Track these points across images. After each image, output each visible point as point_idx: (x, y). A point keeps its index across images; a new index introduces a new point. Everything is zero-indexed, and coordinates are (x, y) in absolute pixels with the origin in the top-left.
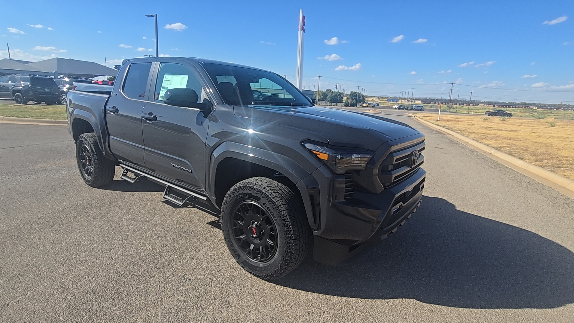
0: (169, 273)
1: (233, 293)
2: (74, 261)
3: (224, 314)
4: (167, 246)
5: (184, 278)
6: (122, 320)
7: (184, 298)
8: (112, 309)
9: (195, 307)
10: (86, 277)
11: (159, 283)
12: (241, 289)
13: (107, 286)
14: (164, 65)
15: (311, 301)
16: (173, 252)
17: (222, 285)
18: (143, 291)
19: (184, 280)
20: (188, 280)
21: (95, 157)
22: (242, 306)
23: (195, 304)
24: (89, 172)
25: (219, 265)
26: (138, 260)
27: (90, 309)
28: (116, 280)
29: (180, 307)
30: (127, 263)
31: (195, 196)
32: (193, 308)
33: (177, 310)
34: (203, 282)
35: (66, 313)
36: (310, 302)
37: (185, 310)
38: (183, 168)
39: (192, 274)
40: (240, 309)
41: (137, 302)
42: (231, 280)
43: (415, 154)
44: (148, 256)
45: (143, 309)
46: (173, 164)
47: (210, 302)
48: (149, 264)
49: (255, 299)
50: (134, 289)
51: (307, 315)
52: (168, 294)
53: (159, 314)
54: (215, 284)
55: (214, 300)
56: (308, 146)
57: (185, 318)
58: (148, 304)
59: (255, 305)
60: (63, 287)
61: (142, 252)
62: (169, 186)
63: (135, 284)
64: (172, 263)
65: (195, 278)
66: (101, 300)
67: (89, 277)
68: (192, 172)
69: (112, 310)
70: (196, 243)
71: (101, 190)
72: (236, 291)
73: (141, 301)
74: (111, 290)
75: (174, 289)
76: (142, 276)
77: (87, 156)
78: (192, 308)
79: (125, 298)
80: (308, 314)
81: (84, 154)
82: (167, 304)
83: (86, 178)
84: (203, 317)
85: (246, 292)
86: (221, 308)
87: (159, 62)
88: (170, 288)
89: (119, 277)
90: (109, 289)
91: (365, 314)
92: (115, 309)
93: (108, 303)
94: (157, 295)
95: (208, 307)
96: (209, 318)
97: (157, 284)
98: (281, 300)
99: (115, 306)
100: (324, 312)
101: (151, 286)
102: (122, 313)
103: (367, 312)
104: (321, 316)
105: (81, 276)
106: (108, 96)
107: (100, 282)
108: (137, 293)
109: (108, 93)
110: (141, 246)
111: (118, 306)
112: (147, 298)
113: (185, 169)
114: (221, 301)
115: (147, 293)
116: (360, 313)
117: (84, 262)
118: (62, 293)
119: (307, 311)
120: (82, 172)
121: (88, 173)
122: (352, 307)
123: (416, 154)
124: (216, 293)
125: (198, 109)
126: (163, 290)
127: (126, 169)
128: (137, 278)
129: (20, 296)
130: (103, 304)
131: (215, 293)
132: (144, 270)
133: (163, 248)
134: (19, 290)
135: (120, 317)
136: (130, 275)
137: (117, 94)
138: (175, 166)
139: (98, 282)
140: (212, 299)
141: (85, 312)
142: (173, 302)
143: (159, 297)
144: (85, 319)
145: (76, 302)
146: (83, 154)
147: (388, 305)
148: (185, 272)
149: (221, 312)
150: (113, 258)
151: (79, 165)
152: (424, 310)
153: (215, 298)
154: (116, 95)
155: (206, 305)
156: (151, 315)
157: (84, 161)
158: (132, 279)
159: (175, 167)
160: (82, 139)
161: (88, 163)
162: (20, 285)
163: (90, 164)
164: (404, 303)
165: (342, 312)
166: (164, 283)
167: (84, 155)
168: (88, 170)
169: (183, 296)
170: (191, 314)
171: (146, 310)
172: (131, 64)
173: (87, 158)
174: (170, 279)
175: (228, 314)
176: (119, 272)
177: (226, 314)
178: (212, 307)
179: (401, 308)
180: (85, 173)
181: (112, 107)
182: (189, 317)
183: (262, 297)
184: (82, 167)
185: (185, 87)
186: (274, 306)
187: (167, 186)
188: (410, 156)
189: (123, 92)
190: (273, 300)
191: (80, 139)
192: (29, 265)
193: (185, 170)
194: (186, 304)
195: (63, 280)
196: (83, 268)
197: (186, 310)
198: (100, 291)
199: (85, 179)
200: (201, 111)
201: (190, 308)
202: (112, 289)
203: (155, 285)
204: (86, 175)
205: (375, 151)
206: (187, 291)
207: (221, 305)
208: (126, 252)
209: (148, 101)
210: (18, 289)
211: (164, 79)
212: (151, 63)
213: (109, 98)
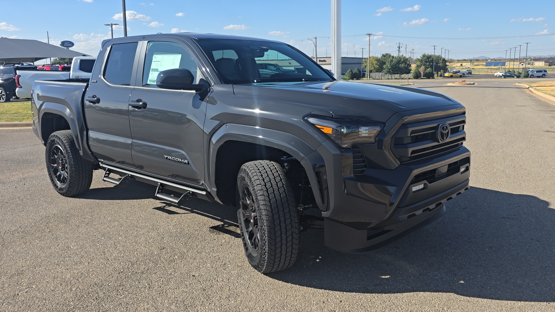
0: (171, 271)
1: (241, 287)
2: (69, 262)
3: (233, 302)
4: (164, 248)
5: (188, 275)
6: (130, 305)
7: (190, 290)
8: (118, 298)
9: (202, 297)
10: (86, 274)
11: (162, 278)
12: (250, 284)
13: (109, 281)
14: (152, 44)
15: (328, 293)
16: (173, 254)
17: (228, 280)
18: (146, 284)
19: (188, 276)
20: (191, 276)
21: (70, 158)
22: (251, 296)
23: (201, 294)
24: (62, 178)
25: (224, 264)
26: (136, 260)
27: (96, 297)
28: (117, 276)
29: (186, 297)
30: (125, 263)
31: (193, 192)
32: (200, 297)
33: (184, 299)
34: (208, 278)
35: (75, 300)
36: (326, 294)
37: (191, 298)
38: (178, 159)
39: (195, 271)
40: (249, 298)
41: (142, 293)
42: (239, 276)
43: (444, 127)
44: (146, 256)
45: (148, 297)
46: (166, 156)
47: (217, 293)
48: (148, 264)
49: (265, 291)
50: (137, 283)
51: (322, 303)
52: (172, 287)
53: (165, 301)
54: (221, 280)
55: (221, 292)
56: (311, 120)
57: (192, 304)
58: (153, 294)
59: (265, 296)
60: (65, 282)
61: (139, 254)
62: (161, 184)
63: (137, 279)
64: (173, 263)
65: (199, 274)
66: (105, 291)
67: (88, 274)
68: (188, 163)
69: (119, 298)
70: (197, 246)
71: (78, 199)
72: (244, 285)
73: (145, 292)
74: (114, 283)
75: (177, 283)
76: (143, 273)
77: (59, 159)
78: (199, 298)
79: (129, 289)
80: (322, 302)
81: (56, 157)
82: (173, 294)
83: (58, 186)
84: (210, 304)
85: (255, 285)
86: (229, 297)
87: (147, 41)
88: (174, 282)
89: (119, 273)
90: (112, 283)
91: (388, 303)
92: (121, 297)
93: (113, 293)
94: (161, 287)
95: (215, 297)
96: (217, 305)
97: (160, 279)
98: (293, 292)
99: (120, 295)
100: (341, 301)
101: (154, 280)
102: (129, 300)
103: (391, 301)
104: (337, 304)
105: (80, 274)
106: (85, 84)
107: (101, 278)
108: (140, 286)
109: (86, 81)
110: (137, 249)
111: (123, 296)
112: (151, 289)
113: (180, 160)
114: (228, 292)
115: (151, 286)
116: (382, 302)
117: (79, 263)
118: (66, 286)
119: (322, 300)
120: (52, 179)
121: (61, 179)
122: (374, 298)
123: (445, 127)
124: (223, 286)
125: (194, 92)
126: (167, 284)
127: (109, 170)
128: (138, 275)
129: (26, 289)
130: (109, 294)
131: (222, 286)
132: (144, 268)
133: (161, 250)
134: (23, 284)
135: (127, 303)
136: (130, 272)
137: (97, 81)
138: (168, 158)
139: (99, 278)
140: (218, 291)
141: (92, 299)
142: (178, 293)
143: (163, 289)
144: (94, 304)
145: (81, 292)
146: (54, 156)
147: (416, 296)
148: (187, 269)
149: (229, 301)
150: (109, 259)
151: (49, 171)
153: (221, 290)
154: (96, 82)
155: (213, 295)
156: (157, 302)
157: (56, 165)
158: (133, 276)
159: (169, 159)
160: (54, 138)
161: (60, 168)
162: (23, 281)
163: (63, 169)
165: (362, 301)
166: (167, 278)
167: (56, 158)
168: (60, 175)
169: (188, 288)
170: (198, 302)
171: (152, 298)
172: (113, 45)
173: (60, 161)
174: (172, 275)
175: (236, 302)
176: (118, 270)
177: (234, 302)
178: (219, 297)
180: (56, 180)
181: (92, 96)
182: (196, 304)
183: (272, 290)
184: (53, 172)
185: (178, 68)
186: (286, 297)
187: (159, 184)
188: (436, 128)
189: (104, 78)
190: (284, 292)
191: (52, 139)
192: (25, 266)
194: (192, 294)
195: (63, 277)
196: (81, 267)
197: (192, 299)
198: (103, 284)
199: (57, 187)
200: (197, 93)
201: (196, 297)
202: (115, 283)
203: (157, 280)
204: (58, 182)
205: (386, 122)
206: (192, 285)
207: (228, 296)
208: (122, 253)
209: (135, 86)
210: (23, 283)
211: (154, 59)
212: (138, 42)
213: (87, 86)
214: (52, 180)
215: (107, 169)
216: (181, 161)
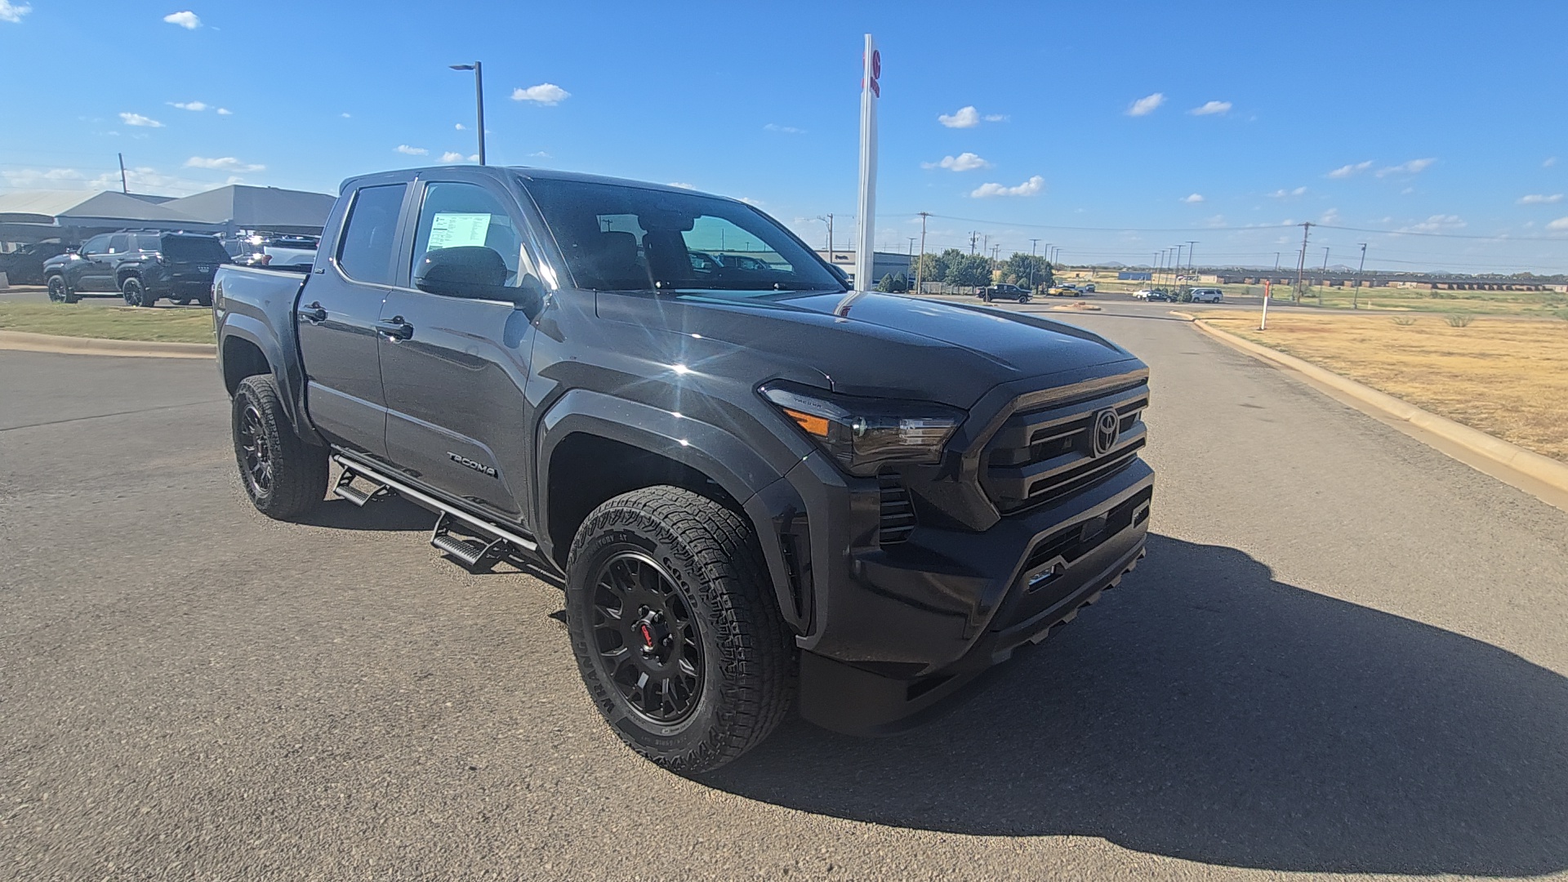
0: (421, 749)
1: (583, 809)
2: (181, 711)
3: (549, 866)
4: (429, 674)
5: (459, 763)
6: (269, 873)
7: (448, 818)
8: (249, 844)
9: (472, 844)
10: (201, 755)
11: (389, 776)
12: (607, 798)
13: (251, 780)
14: (434, 188)
15: (799, 837)
16: (444, 693)
17: (557, 784)
18: (342, 795)
19: (458, 769)
20: (467, 768)
21: (275, 437)
22: (601, 845)
23: (474, 835)
24: (263, 477)
25: (559, 731)
26: (346, 713)
27: (191, 841)
28: (277, 764)
29: (431, 844)
30: (315, 721)
31: (509, 541)
32: (467, 846)
33: (422, 851)
34: (507, 776)
35: (126, 852)
36: (796, 839)
37: (443, 851)
38: (476, 464)
39: (482, 753)
40: (596, 852)
41: (319, 827)
42: (586, 772)
43: (1106, 418)
44: (376, 701)
45: (330, 845)
46: (452, 454)
47: (517, 831)
48: (372, 725)
49: (640, 827)
50: (319, 790)
51: (780, 874)
52: (405, 807)
53: (371, 861)
54: (539, 782)
55: (529, 826)
56: (777, 396)
57: (438, 873)
58: (347, 832)
59: (637, 844)
60: (134, 781)
61: (361, 691)
62: (447, 513)
63: (323, 777)
64: (435, 723)
65: (487, 764)
66: (224, 820)
67: (207, 756)
68: (496, 475)
69: (249, 847)
70: (510, 668)
71: (293, 526)
72: (593, 802)
73: (329, 824)
74: (259, 790)
75: (424, 793)
76: (347, 756)
77: (259, 435)
78: (463, 848)
79: (290, 814)
80: (782, 871)
81: (253, 430)
82: (399, 834)
83: (256, 494)
84: (487, 871)
85: (619, 805)
86: (543, 848)
87: (425, 182)
88: (415, 790)
89: (286, 756)
90: (254, 790)
91: (949, 877)
92: (257, 843)
93: (242, 828)
94: (377, 809)
95: (508, 845)
96: (504, 875)
97: (384, 778)
98: (712, 831)
99: (257, 836)
100: (831, 869)
101: (366, 782)
102: (274, 854)
103: (957, 871)
104: (819, 878)
105: (187, 754)
106: (304, 276)
107: (234, 770)
108: (323, 803)
109: (305, 268)
110: (362, 676)
111: (266, 837)
112: (348, 815)
113: (480, 466)
114: (546, 828)
115: (351, 802)
116: (935, 874)
117: (204, 715)
118: (128, 797)
119: (782, 865)
120: (246, 478)
121: (262, 481)
122: (916, 856)
123: (1109, 419)
124: (537, 807)
125: (512, 304)
126: (396, 795)
127: (350, 469)
128: (333, 762)
129: (21, 803)
130: (229, 830)
131: (534, 806)
132: (356, 740)
133: (418, 680)
134: (24, 785)
135: (266, 866)
136: (315, 753)
137: (324, 270)
138: (456, 459)
139: (229, 770)
140: (523, 824)
141: (176, 850)
142: (414, 830)
143: (380, 815)
144: (171, 869)
145: (159, 822)
146: (249, 429)
147: (1021, 852)
148: (464, 746)
149: (539, 861)
150: (283, 707)
151: (239, 460)
152: (1128, 870)
153: (530, 820)
154: (323, 273)
155: (503, 840)
156: (347, 864)
157: (252, 449)
158: (319, 764)
159: (458, 461)
160: (244, 392)
161: (260, 455)
162: (29, 773)
163: (265, 458)
164: (1071, 848)
165: (884, 869)
166: (403, 775)
167: (252, 432)
168: (260, 471)
169: (445, 813)
170: (458, 863)
171: (339, 850)
172: (361, 189)
173: (259, 442)
174: (419, 764)
175: (557, 865)
176: (289, 745)
177: (553, 867)
178: (518, 845)
179: (1059, 862)
180: (254, 480)
181: (312, 303)
182: (449, 873)
183: (661, 821)
184: (248, 463)
185: (482, 245)
186: (691, 848)
187: (443, 513)
188: (1088, 422)
189: (339, 264)
190: (690, 830)
191: (241, 392)
192: (65, 721)
193: (480, 470)
194: (450, 835)
195: (140, 764)
196: (200, 731)
197: (445, 852)
198: (228, 795)
199: (254, 495)
200: (518, 307)
201: (458, 846)
202: (262, 791)
203: (376, 780)
204: (256, 485)
205: (969, 410)
206: (459, 799)
207: (542, 842)
208: (320, 689)
209: (395, 285)
210: (23, 783)
211: (435, 225)
212: (406, 184)
213: (305, 282)
214: (245, 480)
215: (346, 467)
216: (481, 469)
